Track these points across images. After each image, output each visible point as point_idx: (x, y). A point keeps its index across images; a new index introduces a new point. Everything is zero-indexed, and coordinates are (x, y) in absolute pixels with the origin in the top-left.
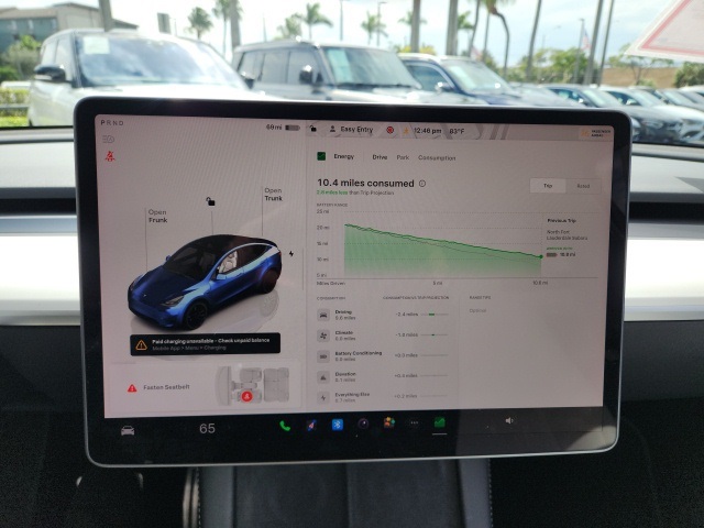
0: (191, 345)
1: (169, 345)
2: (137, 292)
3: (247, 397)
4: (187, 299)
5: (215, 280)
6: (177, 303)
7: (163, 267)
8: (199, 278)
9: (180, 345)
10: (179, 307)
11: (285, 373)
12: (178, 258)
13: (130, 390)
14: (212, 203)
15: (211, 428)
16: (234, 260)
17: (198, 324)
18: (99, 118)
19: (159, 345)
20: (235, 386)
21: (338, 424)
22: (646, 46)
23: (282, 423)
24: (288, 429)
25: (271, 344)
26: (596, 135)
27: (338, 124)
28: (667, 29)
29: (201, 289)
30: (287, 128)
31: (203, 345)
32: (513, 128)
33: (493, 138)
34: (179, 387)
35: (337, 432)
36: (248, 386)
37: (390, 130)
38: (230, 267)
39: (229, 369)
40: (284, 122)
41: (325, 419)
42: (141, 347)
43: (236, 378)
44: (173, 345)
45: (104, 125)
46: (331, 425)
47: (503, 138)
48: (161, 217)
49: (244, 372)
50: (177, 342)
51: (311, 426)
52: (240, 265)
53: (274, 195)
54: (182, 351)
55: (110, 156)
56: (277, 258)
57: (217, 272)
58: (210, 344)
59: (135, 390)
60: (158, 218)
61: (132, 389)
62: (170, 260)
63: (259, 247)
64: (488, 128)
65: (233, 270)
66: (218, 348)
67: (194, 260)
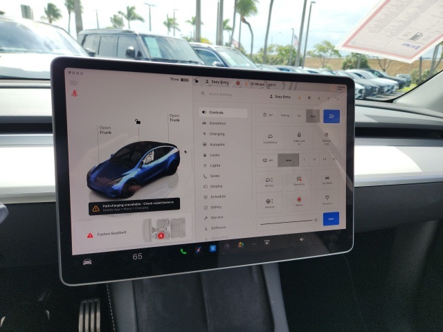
0: (127, 207)
1: (113, 208)
2: (93, 176)
3: (161, 236)
4: (124, 179)
5: (141, 168)
6: (118, 182)
7: (109, 160)
8: (131, 167)
9: (120, 207)
10: (119, 185)
11: (183, 220)
12: (118, 155)
13: (88, 237)
14: (138, 122)
15: (140, 256)
16: (152, 156)
17: (131, 194)
18: (67, 70)
19: (107, 208)
20: (154, 230)
21: (213, 248)
22: (345, 45)
23: (182, 250)
24: (185, 253)
25: (174, 204)
26: (339, 89)
27: (210, 79)
28: (356, 37)
29: (133, 173)
30: (182, 80)
31: (134, 206)
32: (300, 84)
33: (290, 89)
34: (120, 233)
35: (213, 252)
36: (162, 230)
37: (238, 83)
38: (149, 160)
39: (150, 220)
40: (180, 77)
41: (206, 245)
42: (95, 209)
43: (154, 225)
44: (116, 207)
45: (70, 75)
46: (209, 249)
47: (295, 89)
48: (108, 130)
49: (159, 221)
50: (119, 206)
51: (198, 250)
52: (156, 158)
53: (175, 118)
54: (122, 211)
55: (75, 93)
56: (177, 154)
57: (142, 163)
58: (139, 206)
59: (92, 236)
60: (106, 131)
61: (90, 236)
62: (113, 157)
63: (166, 148)
64: (288, 84)
65: (152, 162)
66: (143, 208)
67: (128, 156)
